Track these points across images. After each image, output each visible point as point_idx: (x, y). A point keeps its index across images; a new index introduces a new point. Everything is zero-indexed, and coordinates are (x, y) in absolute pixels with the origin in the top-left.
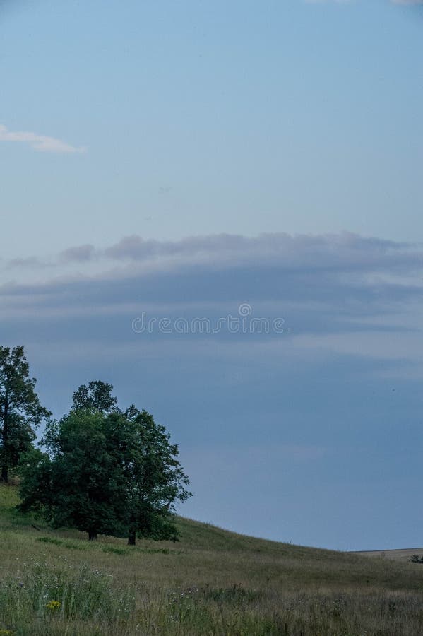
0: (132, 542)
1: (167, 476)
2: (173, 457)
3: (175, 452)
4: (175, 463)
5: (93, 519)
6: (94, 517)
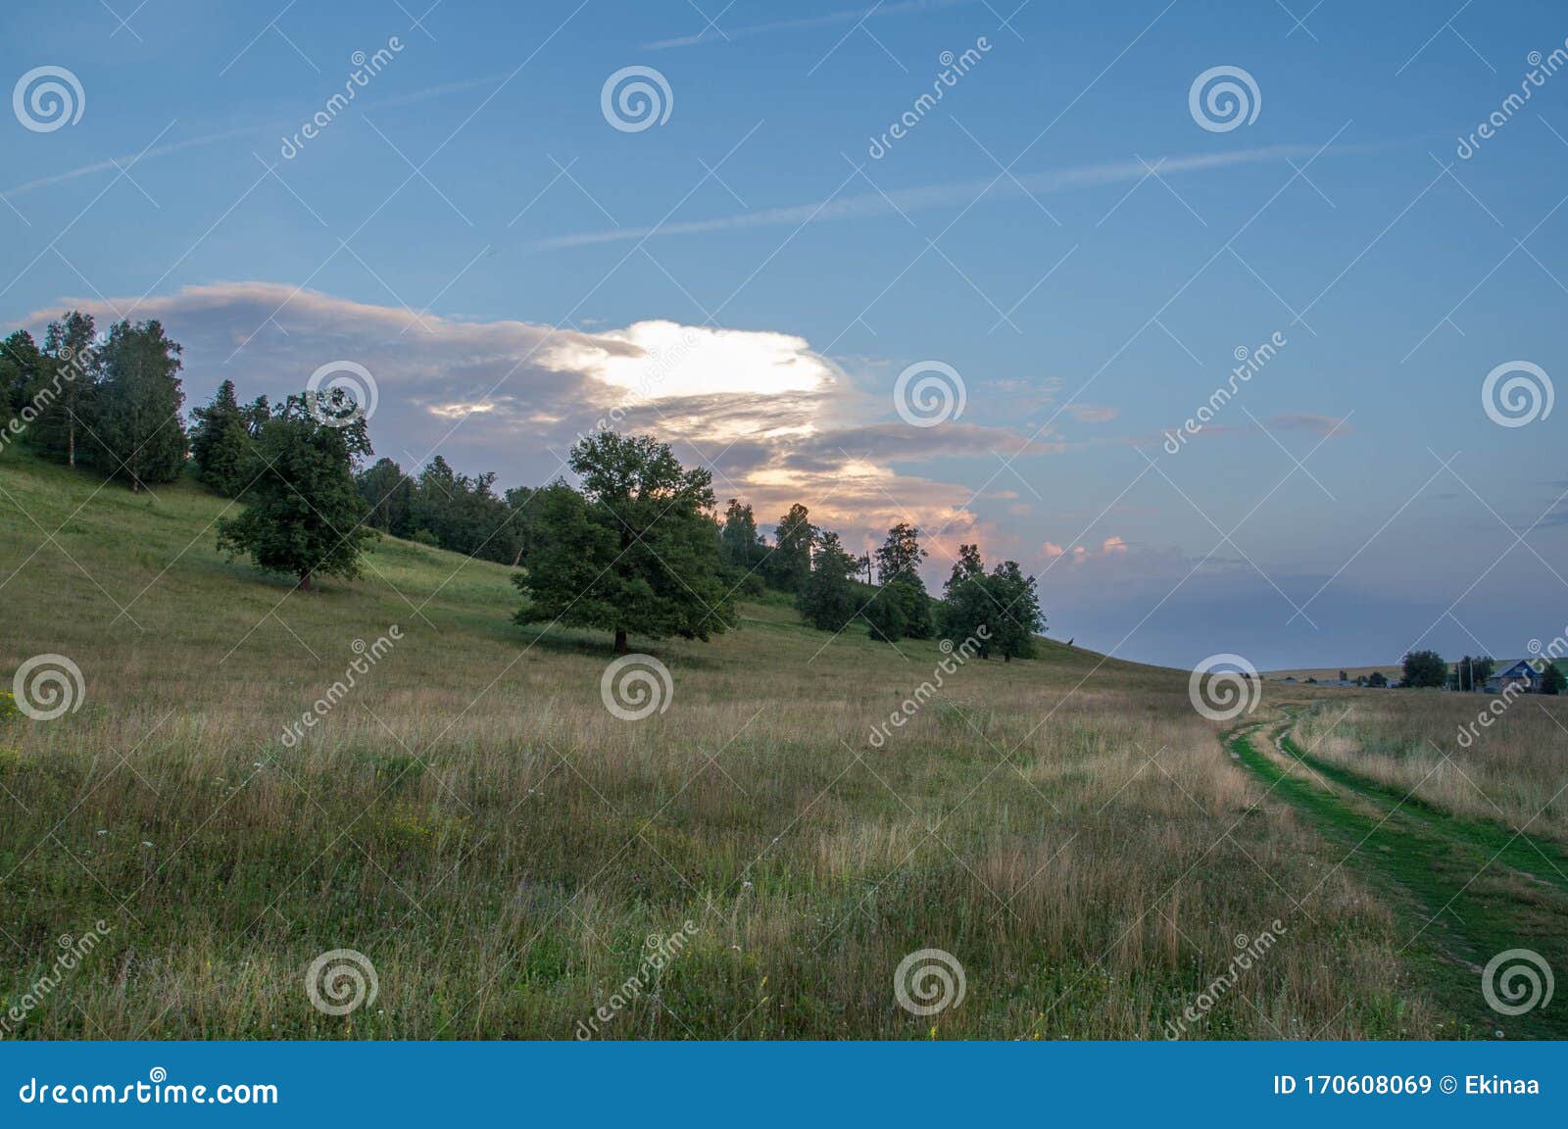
0: (1008, 659)
1: (1031, 616)
2: (1036, 604)
3: (1036, 600)
4: (1037, 608)
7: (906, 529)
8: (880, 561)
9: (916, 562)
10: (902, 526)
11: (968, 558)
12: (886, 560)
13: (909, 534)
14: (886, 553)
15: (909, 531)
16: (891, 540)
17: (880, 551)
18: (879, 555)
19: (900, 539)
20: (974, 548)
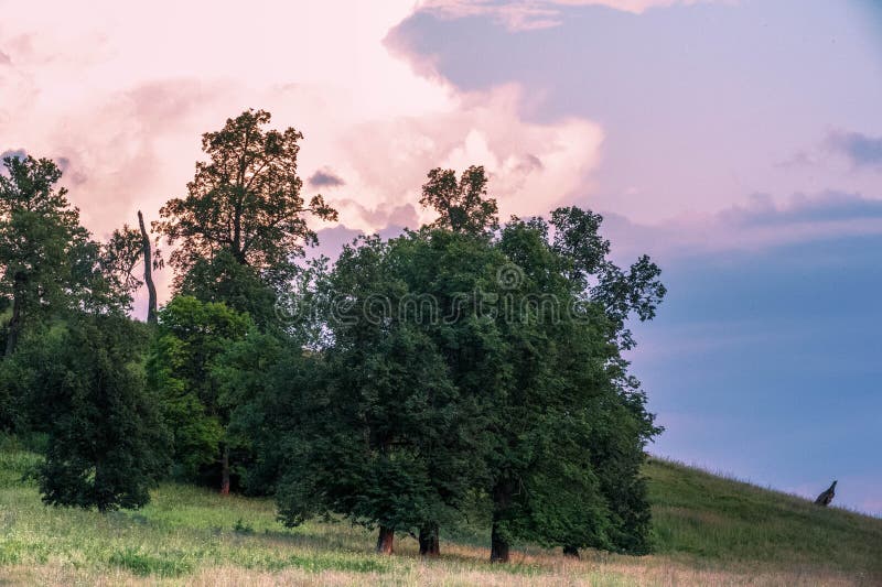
5: (373, 496)
6: (378, 490)
7: (264, 129)
8: (179, 243)
9: (300, 241)
10: (247, 121)
11: (457, 216)
12: (198, 239)
13: (274, 145)
14: (197, 211)
15: (273, 136)
16: (212, 170)
17: (177, 206)
18: (175, 220)
19: (243, 166)
20: (476, 177)
